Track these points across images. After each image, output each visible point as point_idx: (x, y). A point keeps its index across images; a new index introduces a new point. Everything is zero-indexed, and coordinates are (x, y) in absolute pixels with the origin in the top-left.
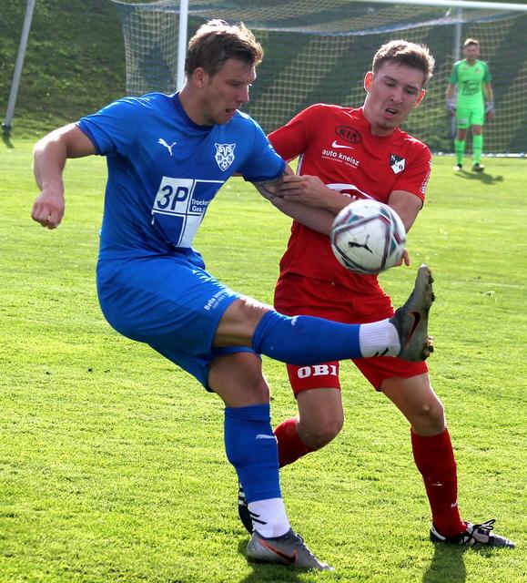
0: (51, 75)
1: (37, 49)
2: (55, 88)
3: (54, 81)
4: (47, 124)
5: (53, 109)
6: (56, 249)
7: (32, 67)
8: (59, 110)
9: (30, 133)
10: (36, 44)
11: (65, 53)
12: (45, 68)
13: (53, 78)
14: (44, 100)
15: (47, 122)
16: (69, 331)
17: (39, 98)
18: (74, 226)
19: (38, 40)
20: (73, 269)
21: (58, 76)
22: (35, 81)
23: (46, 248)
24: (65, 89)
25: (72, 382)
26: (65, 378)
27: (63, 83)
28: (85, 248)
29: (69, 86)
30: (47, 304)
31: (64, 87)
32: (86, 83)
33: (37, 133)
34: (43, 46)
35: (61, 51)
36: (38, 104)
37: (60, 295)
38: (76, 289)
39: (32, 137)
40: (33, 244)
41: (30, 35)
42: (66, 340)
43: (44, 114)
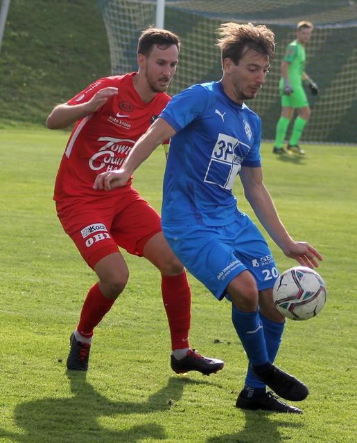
0: (27, 65)
1: (13, 39)
2: (31, 78)
3: (30, 71)
4: (23, 115)
5: (29, 100)
6: (29, 239)
7: (9, 57)
8: (36, 101)
9: (5, 123)
10: (14, 34)
11: (41, 43)
12: (21, 58)
13: (29, 68)
14: (20, 90)
15: (23, 112)
16: (39, 321)
17: (15, 88)
18: (47, 216)
19: (14, 29)
20: (45, 260)
21: (34, 66)
22: (12, 72)
23: (18, 239)
24: (42, 80)
25: (42, 372)
26: (34, 369)
27: (40, 74)
28: (57, 238)
29: (45, 76)
30: (18, 294)
31: (40, 77)
32: (62, 73)
33: (13, 123)
34: (20, 36)
35: (38, 41)
36: (14, 94)
37: (31, 285)
38: (47, 280)
39: (6, 127)
40: (6, 234)
41: (6, 25)
42: (36, 330)
43: (20, 104)
